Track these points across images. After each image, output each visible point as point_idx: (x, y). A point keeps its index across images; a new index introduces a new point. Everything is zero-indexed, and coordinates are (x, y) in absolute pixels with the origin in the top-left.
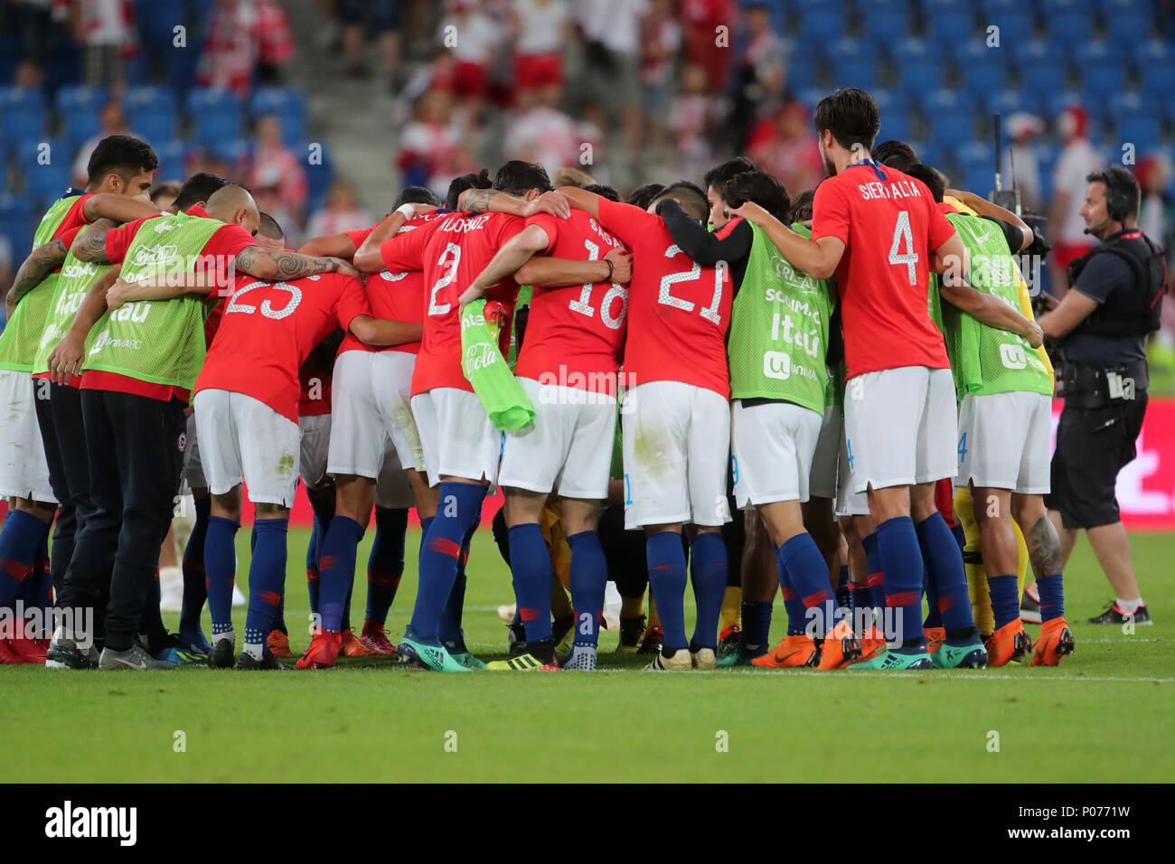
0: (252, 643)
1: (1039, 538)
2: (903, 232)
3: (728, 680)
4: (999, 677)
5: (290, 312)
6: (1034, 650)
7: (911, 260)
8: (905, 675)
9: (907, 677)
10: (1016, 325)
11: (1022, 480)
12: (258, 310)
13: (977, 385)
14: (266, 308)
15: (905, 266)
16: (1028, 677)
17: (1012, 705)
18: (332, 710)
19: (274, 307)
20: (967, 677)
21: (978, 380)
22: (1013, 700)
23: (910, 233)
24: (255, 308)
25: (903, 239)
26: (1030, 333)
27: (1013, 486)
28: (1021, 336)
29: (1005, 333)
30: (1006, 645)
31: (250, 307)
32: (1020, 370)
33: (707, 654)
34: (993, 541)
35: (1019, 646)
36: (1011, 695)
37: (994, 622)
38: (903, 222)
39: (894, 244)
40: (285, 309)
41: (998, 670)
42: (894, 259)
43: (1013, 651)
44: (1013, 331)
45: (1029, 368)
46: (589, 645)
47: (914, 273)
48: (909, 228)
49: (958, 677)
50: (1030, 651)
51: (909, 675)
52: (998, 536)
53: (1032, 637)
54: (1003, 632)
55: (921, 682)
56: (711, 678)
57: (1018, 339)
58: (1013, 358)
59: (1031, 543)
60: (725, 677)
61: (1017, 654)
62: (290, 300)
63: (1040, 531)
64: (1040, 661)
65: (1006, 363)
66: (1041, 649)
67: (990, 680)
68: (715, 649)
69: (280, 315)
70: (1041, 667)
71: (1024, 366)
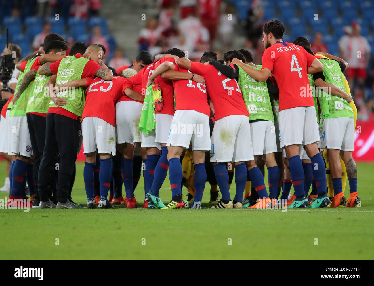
0: (102, 200)
1: (349, 166)
2: (294, 61)
3: (246, 212)
4: (335, 211)
5: (110, 89)
6: (347, 202)
7: (299, 69)
8: (304, 210)
9: (305, 211)
10: (341, 94)
11: (343, 146)
12: (99, 90)
13: (328, 115)
14: (102, 89)
15: (297, 72)
16: (345, 211)
17: (340, 220)
18: (116, 222)
19: (104, 88)
20: (325, 211)
21: (329, 113)
22: (340, 219)
23: (297, 61)
24: (98, 89)
25: (295, 63)
26: (346, 97)
27: (340, 149)
28: (343, 99)
29: (337, 97)
30: (338, 201)
31: (97, 89)
32: (341, 110)
33: (239, 204)
34: (334, 166)
35: (342, 201)
36: (339, 217)
37: (334, 193)
38: (294, 58)
39: (292, 65)
40: (108, 88)
41: (335, 209)
42: (293, 70)
43: (340, 203)
44: (341, 97)
45: (344, 109)
46: (199, 202)
47: (301, 74)
48: (297, 60)
49: (322, 211)
50: (345, 203)
51: (306, 211)
52: (335, 165)
53: (346, 198)
54: (337, 196)
55: (310, 213)
56: (240, 211)
57: (342, 99)
58: (339, 106)
59: (347, 167)
60: (245, 211)
61: (342, 203)
62: (109, 85)
63: (350, 163)
64: (349, 206)
65: (337, 108)
66: (349, 202)
67: (332, 212)
68: (242, 202)
69: (106, 90)
70: (349, 208)
71: (343, 109)
